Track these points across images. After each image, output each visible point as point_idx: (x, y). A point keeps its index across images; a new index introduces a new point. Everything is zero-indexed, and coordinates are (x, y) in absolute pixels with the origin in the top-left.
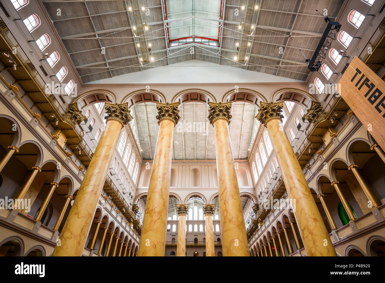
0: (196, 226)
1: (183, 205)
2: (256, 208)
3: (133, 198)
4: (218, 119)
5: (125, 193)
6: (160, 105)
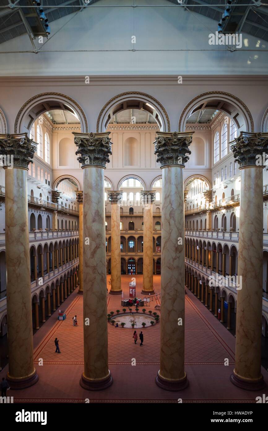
0: (131, 194)
1: (115, 191)
2: (208, 196)
3: (50, 184)
4: (170, 165)
5: (40, 187)
6: (80, 138)
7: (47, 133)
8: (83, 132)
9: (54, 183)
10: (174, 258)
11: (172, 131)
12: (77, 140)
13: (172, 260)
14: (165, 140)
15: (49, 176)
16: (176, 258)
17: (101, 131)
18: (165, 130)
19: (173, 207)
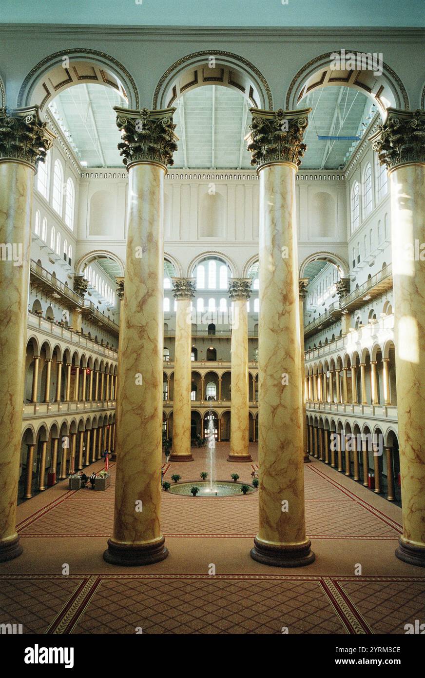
0: (212, 301)
1: (184, 279)
2: (343, 287)
3: (73, 263)
4: (273, 163)
5: (54, 261)
6: (126, 117)
7: (70, 178)
8: (132, 108)
9: (78, 263)
10: (280, 312)
11: (275, 109)
12: (120, 121)
13: (277, 317)
14: (264, 123)
15: (71, 248)
16: (284, 313)
17: (161, 107)
18: (265, 107)
19: (277, 228)
